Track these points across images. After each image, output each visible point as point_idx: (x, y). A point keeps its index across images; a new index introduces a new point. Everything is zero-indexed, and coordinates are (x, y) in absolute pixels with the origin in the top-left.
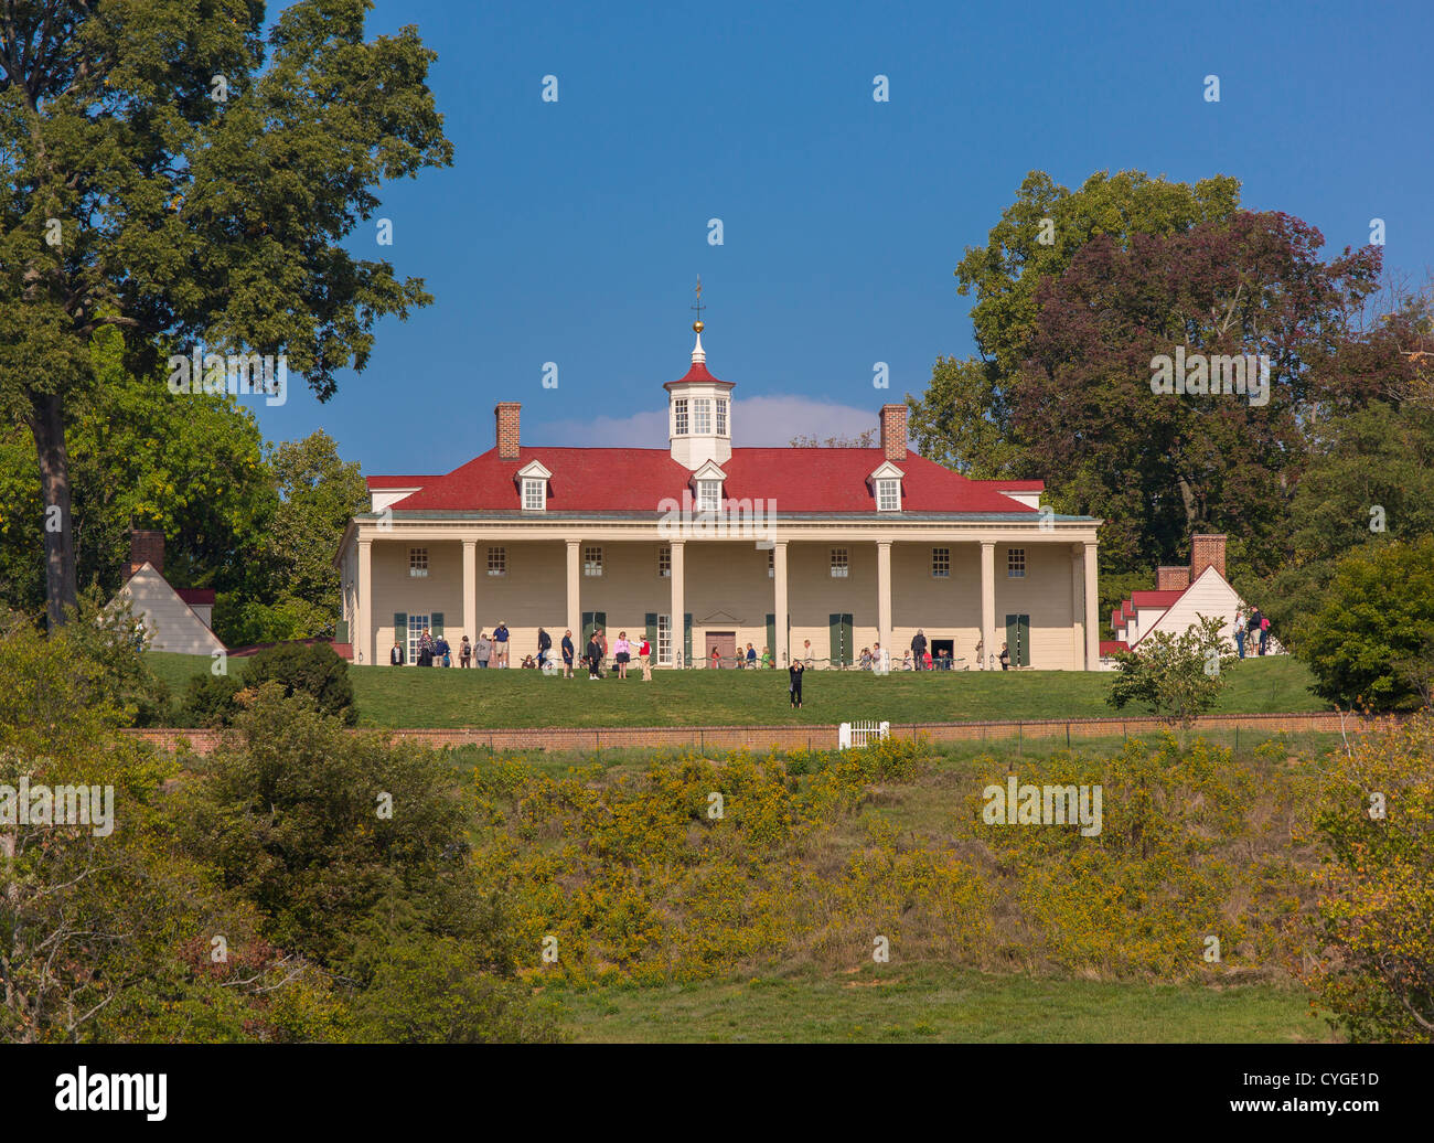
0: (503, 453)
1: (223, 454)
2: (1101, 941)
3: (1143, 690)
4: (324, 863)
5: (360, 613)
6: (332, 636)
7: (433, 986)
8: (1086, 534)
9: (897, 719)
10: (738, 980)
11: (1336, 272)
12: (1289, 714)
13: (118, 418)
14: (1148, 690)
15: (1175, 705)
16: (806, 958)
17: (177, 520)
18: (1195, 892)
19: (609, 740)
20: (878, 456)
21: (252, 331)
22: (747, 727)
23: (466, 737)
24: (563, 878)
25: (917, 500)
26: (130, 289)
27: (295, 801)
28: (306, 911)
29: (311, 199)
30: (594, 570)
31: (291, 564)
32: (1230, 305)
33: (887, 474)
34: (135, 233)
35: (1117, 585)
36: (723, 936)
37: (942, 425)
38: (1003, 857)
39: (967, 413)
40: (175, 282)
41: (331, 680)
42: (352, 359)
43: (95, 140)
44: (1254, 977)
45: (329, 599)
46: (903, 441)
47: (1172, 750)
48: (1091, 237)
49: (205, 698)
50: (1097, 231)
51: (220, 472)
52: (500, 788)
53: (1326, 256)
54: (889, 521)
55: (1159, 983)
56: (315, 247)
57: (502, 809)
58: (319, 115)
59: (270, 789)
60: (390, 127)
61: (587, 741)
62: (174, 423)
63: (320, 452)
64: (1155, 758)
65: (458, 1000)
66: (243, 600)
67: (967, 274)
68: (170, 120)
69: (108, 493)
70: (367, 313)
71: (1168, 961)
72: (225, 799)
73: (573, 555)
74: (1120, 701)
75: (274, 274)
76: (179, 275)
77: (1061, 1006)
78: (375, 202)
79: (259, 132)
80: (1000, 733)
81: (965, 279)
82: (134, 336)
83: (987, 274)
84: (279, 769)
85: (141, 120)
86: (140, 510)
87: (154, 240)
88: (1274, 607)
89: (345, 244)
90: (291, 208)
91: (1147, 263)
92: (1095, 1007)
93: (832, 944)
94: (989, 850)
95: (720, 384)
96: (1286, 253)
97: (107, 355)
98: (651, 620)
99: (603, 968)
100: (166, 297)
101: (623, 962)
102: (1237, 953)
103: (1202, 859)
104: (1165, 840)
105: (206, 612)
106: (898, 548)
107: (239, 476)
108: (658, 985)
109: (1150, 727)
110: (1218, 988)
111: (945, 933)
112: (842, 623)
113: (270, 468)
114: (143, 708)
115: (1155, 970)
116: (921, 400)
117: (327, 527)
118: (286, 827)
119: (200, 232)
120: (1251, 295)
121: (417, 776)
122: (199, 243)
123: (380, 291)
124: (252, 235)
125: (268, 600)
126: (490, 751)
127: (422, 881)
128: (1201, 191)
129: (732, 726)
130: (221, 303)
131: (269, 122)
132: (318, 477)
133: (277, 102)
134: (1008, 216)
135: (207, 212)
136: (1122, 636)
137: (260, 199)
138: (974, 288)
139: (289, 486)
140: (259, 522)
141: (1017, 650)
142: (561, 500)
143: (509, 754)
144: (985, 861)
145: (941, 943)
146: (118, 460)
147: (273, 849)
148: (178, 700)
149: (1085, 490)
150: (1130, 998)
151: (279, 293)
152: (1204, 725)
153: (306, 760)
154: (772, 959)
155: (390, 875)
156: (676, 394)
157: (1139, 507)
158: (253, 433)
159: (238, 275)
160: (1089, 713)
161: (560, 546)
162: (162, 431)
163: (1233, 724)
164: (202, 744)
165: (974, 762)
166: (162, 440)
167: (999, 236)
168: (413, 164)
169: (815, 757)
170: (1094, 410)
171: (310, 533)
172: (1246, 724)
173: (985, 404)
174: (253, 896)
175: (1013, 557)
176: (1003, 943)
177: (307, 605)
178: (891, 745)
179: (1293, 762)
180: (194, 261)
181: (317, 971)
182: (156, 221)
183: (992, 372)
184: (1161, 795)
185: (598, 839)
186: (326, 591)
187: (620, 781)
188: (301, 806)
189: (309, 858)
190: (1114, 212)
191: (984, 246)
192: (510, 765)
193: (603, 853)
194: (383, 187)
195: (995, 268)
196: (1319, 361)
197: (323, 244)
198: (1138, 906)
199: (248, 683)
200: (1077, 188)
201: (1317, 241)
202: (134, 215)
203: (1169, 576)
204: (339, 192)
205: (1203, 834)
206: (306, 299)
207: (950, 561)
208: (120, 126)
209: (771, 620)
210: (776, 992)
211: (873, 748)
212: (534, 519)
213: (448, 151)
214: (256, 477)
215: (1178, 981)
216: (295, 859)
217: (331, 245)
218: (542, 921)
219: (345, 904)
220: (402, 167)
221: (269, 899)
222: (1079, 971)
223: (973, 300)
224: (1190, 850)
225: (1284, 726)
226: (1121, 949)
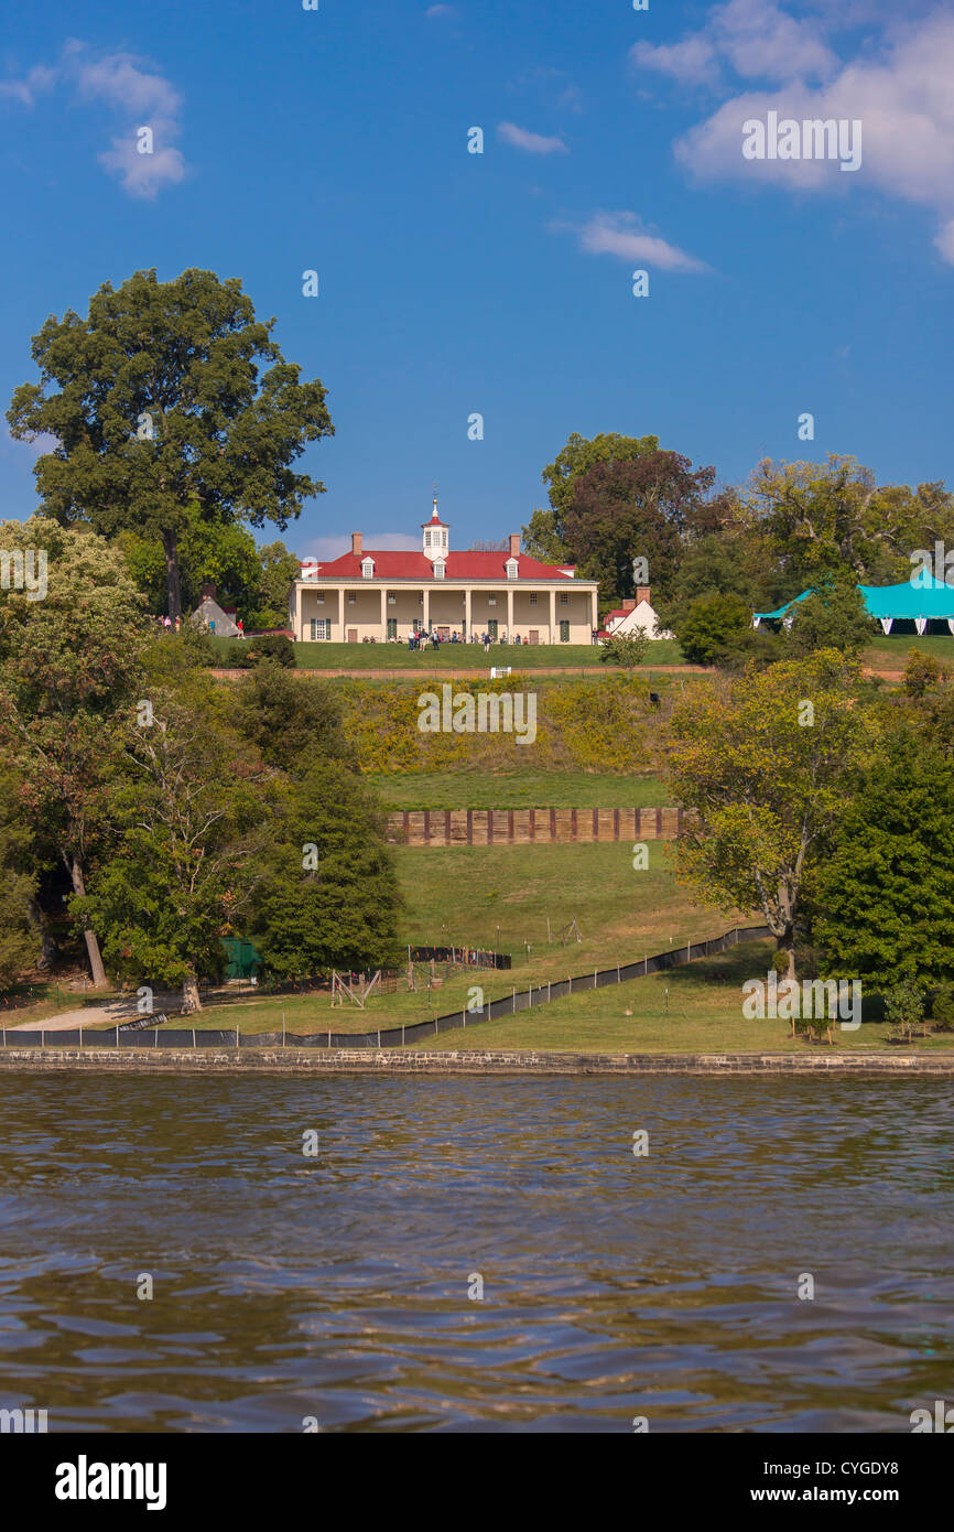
0: (355, 553)
1: (240, 551)
2: (594, 757)
3: (614, 655)
4: (285, 729)
5: (297, 620)
6: (285, 625)
7: (328, 781)
8: (592, 588)
9: (514, 666)
10: (449, 772)
11: (697, 477)
12: (672, 665)
13: (197, 536)
14: (616, 655)
15: (626, 662)
16: (477, 764)
17: (221, 577)
18: (632, 738)
19: (398, 674)
20: (508, 555)
21: (252, 504)
22: (454, 669)
23: (341, 673)
24: (380, 731)
25: (524, 574)
26: (203, 486)
27: (273, 705)
28: (278, 748)
29: (277, 450)
30: (392, 601)
31: (267, 595)
32: (654, 489)
33: (512, 563)
34: (205, 464)
35: (606, 607)
36: (443, 755)
37: (535, 538)
38: (557, 723)
39: (546, 533)
40: (222, 484)
41: (286, 649)
42: (294, 515)
43: (189, 426)
44: (655, 772)
45: (284, 609)
46: (518, 546)
47: (625, 680)
48: (597, 461)
49: (235, 656)
50: (599, 458)
51: (238, 558)
52: (355, 694)
53: (692, 471)
54: (513, 582)
55: (618, 774)
56: (278, 469)
57: (355, 703)
58: (280, 415)
59: (264, 699)
60: (309, 420)
61: (390, 675)
62: (220, 538)
63: (279, 549)
64: (618, 683)
65: (339, 786)
66: (248, 610)
67: (546, 475)
68: (219, 417)
69: (192, 566)
70: (300, 496)
71: (621, 765)
72: (246, 704)
73: (384, 595)
74: (604, 659)
75: (262, 481)
76: (223, 481)
77: (578, 784)
78: (303, 450)
79: (256, 423)
80: (556, 672)
81: (545, 477)
82: (204, 505)
83: (554, 475)
84: (267, 692)
85: (207, 417)
86: (206, 573)
87: (213, 467)
88: (669, 618)
89: (290, 467)
90: (269, 453)
91: (619, 473)
92: (591, 784)
93: (487, 758)
94: (550, 720)
95: (444, 526)
96: (676, 470)
97: (194, 510)
98: (415, 622)
99: (395, 767)
100: (218, 489)
101: (403, 765)
102: (649, 763)
103: (635, 724)
104: (621, 716)
105: (234, 616)
106: (516, 594)
107: (246, 559)
108: (417, 774)
109: (617, 670)
110: (641, 776)
111: (532, 754)
112: (493, 623)
113: (259, 557)
114: (210, 660)
115: (616, 769)
116: (527, 527)
117: (283, 581)
118: (270, 715)
119: (232, 463)
120: (662, 487)
121: (322, 694)
122: (231, 469)
123: (305, 487)
124: (254, 464)
125: (258, 610)
126: (350, 679)
127: (324, 736)
128: (643, 442)
129: (448, 668)
130: (240, 492)
131: (260, 418)
132: (278, 560)
133: (263, 410)
134: (563, 452)
135: (235, 455)
136: (608, 629)
137: (256, 450)
138: (549, 481)
139: (266, 563)
140: (255, 578)
141: (565, 636)
142: (379, 573)
143: (357, 680)
144: (549, 725)
145: (531, 758)
146: (197, 553)
147: (265, 724)
148: (224, 657)
149: (593, 566)
150: (606, 780)
151: (264, 488)
152: (638, 669)
153: (278, 688)
154: (464, 764)
155: (312, 734)
156: (426, 529)
157: (615, 573)
158: (252, 542)
159: (247, 481)
160: (592, 664)
161: (378, 592)
162: (214, 541)
163: (650, 669)
164: (234, 675)
165: (545, 684)
166: (215, 544)
167: (560, 460)
168: (319, 435)
169: (481, 682)
170: (597, 533)
171: (276, 583)
172: (654, 669)
173: (553, 528)
174: (257, 742)
175: (563, 597)
176: (555, 758)
177: (274, 612)
178: (512, 677)
179: (673, 685)
180: (229, 475)
181: (283, 773)
182: (214, 460)
183: (556, 516)
184: (620, 698)
185: (394, 715)
186: (283, 606)
187: (402, 691)
188: (276, 707)
189: (279, 727)
190: (607, 450)
191: (554, 464)
192: (359, 685)
193: (395, 720)
194: (307, 445)
195: (558, 473)
196: (689, 513)
197: (282, 468)
198: (610, 743)
199: (252, 651)
200: (591, 440)
201: (689, 465)
202: (205, 456)
203: (627, 604)
204: (288, 447)
205: (637, 714)
206: (275, 490)
207: (538, 598)
208: (198, 419)
209: (464, 622)
210: (465, 777)
211: (504, 678)
212: (368, 580)
213: (333, 429)
214: (253, 560)
215: (625, 774)
216: (274, 727)
217: (285, 468)
218: (370, 748)
219: (293, 745)
220: (314, 437)
221: (263, 743)
222: (586, 770)
223: (549, 487)
224: (631, 720)
225: (669, 670)
226: (603, 761)
